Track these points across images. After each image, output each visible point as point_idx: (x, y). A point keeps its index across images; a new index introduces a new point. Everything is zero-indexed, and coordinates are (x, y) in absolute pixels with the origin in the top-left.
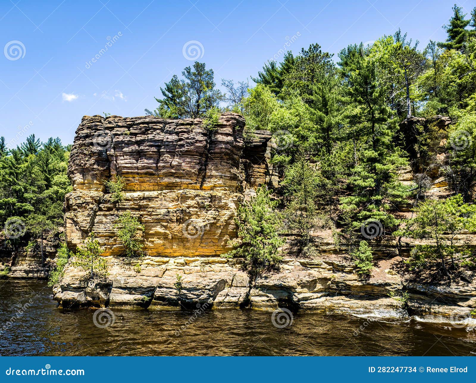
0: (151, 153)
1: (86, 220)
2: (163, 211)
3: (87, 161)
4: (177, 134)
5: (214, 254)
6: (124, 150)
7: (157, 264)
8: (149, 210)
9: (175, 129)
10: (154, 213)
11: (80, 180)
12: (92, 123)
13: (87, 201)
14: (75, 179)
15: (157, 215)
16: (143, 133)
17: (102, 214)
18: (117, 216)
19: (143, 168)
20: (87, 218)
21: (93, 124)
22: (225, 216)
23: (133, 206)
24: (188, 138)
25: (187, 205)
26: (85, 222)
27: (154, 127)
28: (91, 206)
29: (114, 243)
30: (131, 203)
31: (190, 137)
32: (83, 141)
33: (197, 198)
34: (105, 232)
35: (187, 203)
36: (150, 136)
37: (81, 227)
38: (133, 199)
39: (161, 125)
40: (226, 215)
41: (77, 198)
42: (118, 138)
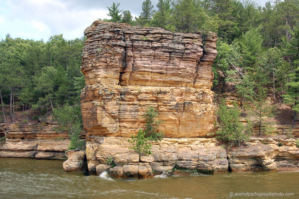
0: (165, 57)
1: (115, 108)
2: (174, 103)
3: (113, 59)
4: (184, 44)
6: (143, 52)
7: (171, 143)
8: (165, 102)
9: (182, 40)
10: (168, 105)
11: (104, 74)
12: (114, 28)
13: (114, 92)
14: (99, 73)
15: (171, 106)
16: (158, 41)
17: (126, 103)
18: (140, 105)
19: (157, 68)
20: (116, 107)
21: (115, 29)
22: (209, 108)
23: (152, 98)
24: (192, 49)
25: (190, 99)
26: (115, 109)
27: (167, 37)
28: (117, 97)
29: (138, 127)
30: (151, 95)
31: (194, 48)
32: (107, 42)
33: (196, 94)
34: (131, 118)
35: (190, 97)
36: (165, 44)
37: (111, 113)
38: (152, 93)
39: (172, 37)
40: (210, 107)
41: (106, 90)
42: (138, 43)
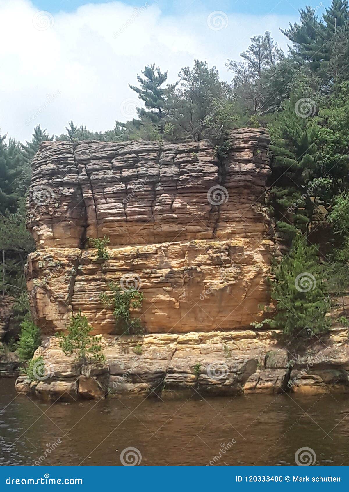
0: (143, 193)
1: (62, 288)
2: (165, 271)
3: (58, 207)
4: (178, 165)
5: (238, 326)
6: (106, 190)
7: (163, 342)
8: (147, 271)
9: (173, 158)
10: (153, 275)
11: (49, 233)
12: (59, 154)
13: (62, 262)
14: (41, 232)
15: (158, 277)
16: (132, 166)
17: (84, 278)
18: (105, 280)
19: (134, 213)
20: (64, 286)
21: (60, 156)
22: (249, 274)
23: (124, 267)
24: (192, 171)
25: (197, 262)
26: (63, 291)
27: (147, 157)
28: (67, 269)
29: (104, 318)
30: (122, 262)
31: (195, 169)
32: (49, 180)
33: (210, 252)
34: (90, 302)
35: (196, 259)
36: (142, 170)
37: (57, 298)
38: (124, 258)
39: (155, 154)
40: (252, 272)
41: (48, 259)
42: (97, 174)
